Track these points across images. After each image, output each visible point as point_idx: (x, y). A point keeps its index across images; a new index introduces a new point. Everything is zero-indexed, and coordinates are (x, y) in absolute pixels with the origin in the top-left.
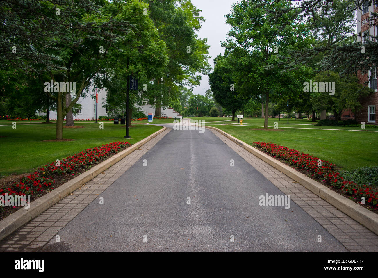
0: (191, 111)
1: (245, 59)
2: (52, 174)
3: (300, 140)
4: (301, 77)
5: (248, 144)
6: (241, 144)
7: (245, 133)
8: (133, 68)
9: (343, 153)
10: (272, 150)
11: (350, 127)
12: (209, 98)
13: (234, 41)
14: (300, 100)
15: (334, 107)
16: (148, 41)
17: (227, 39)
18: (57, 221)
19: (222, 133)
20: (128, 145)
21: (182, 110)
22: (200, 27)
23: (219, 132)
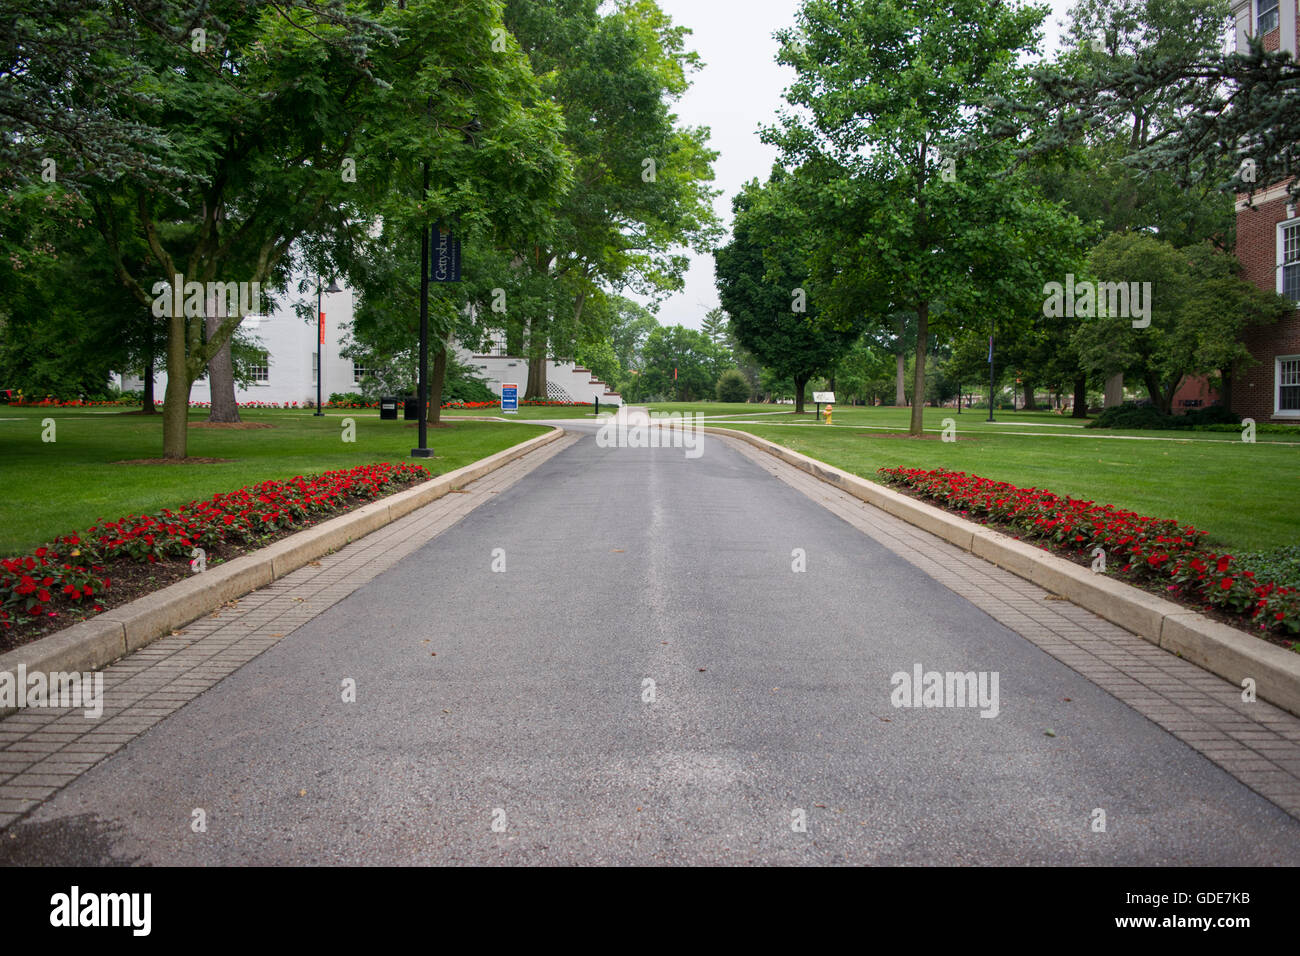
0: (651, 382)
1: (843, 186)
2: (109, 560)
3: (1044, 468)
4: (1041, 253)
5: (861, 475)
6: (835, 477)
7: (846, 446)
8: (442, 198)
9: (1210, 505)
10: (953, 492)
11: (1211, 430)
12: (715, 338)
13: (805, 124)
14: (1036, 335)
15: (1157, 362)
16: (498, 101)
17: (781, 115)
18: (89, 732)
19: (760, 447)
20: (423, 476)
21: (620, 381)
22: (684, 86)
23: (751, 442)
